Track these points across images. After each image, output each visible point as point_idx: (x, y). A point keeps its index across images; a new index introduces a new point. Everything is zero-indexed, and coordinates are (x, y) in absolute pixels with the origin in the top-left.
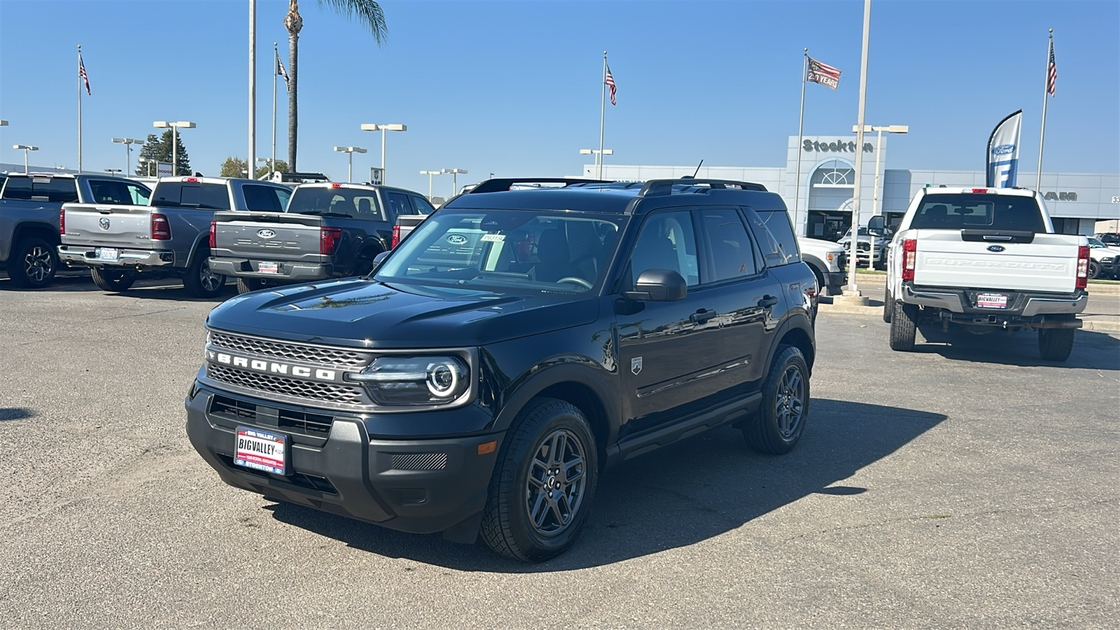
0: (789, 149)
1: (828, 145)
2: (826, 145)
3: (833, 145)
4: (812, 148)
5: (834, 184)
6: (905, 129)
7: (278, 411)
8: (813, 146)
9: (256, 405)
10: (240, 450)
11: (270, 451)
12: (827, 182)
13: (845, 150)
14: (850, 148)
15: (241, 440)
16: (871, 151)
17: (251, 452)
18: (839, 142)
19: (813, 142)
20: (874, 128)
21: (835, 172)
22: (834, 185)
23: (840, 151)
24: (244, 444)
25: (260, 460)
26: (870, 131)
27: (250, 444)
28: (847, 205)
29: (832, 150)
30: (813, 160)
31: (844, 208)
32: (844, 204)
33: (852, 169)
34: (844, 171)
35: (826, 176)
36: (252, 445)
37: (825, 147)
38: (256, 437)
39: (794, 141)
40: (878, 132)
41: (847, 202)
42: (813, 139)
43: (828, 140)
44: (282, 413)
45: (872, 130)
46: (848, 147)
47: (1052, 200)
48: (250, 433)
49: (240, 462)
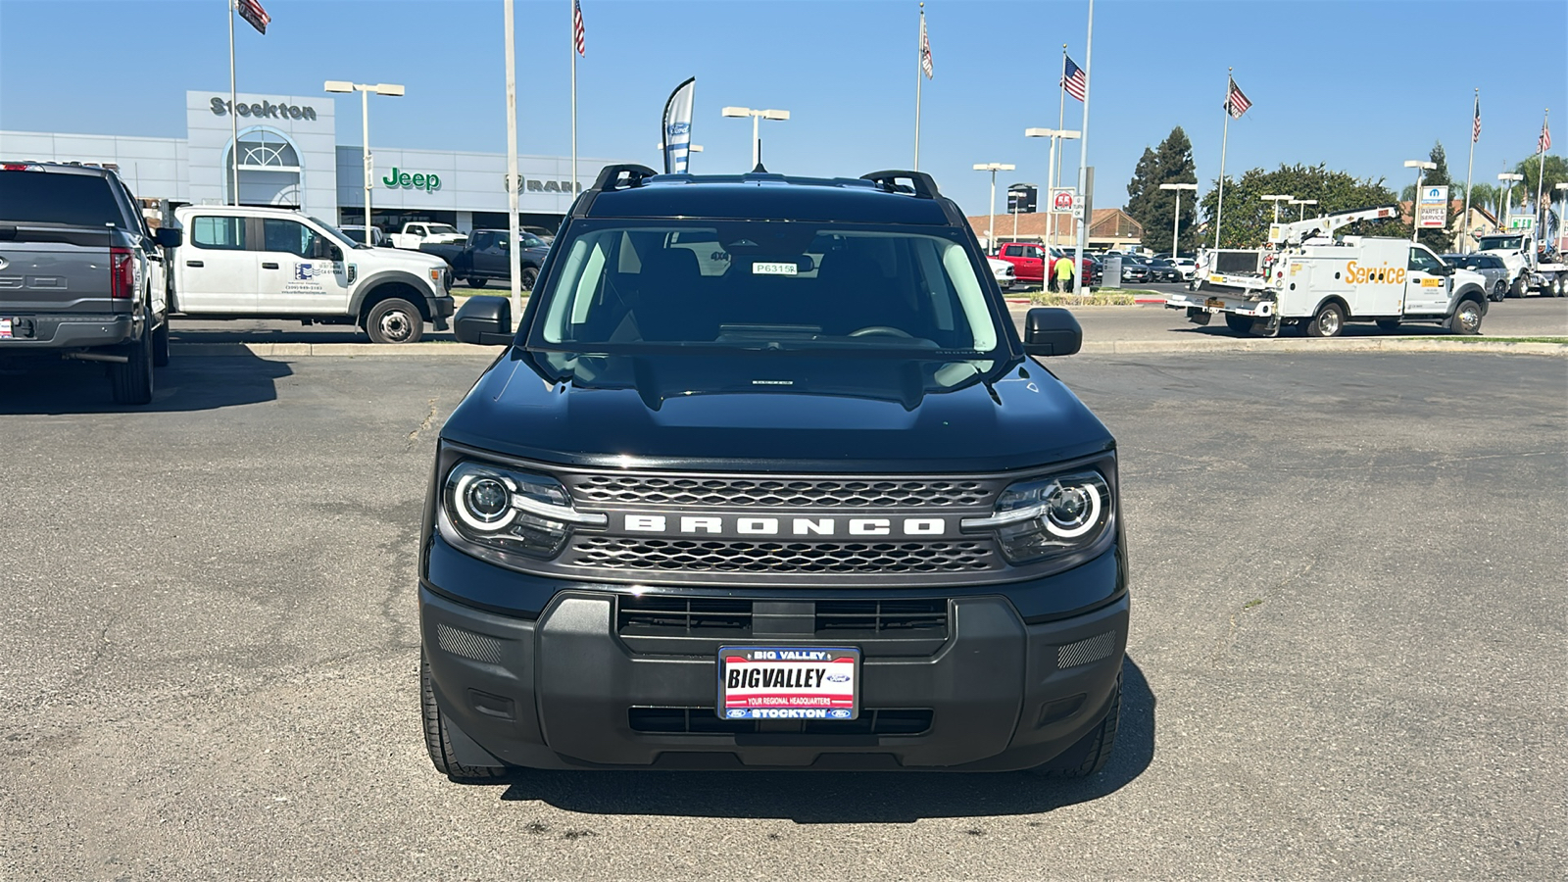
0: (188, 111)
1: (250, 107)
2: (247, 107)
3: (256, 107)
4: (224, 110)
5: (263, 165)
6: (400, 90)
7: (814, 605)
8: (226, 108)
9: (752, 601)
10: (730, 692)
11: (813, 681)
12: (251, 162)
13: (275, 115)
14: (282, 113)
15: (732, 672)
16: (314, 118)
17: (761, 689)
18: (265, 102)
19: (226, 102)
20: (356, 86)
21: (263, 148)
22: (263, 167)
23: (268, 117)
24: (740, 678)
25: (784, 701)
26: (352, 90)
27: (755, 676)
28: (283, 196)
29: (256, 115)
30: (230, 129)
31: (280, 201)
32: (279, 196)
33: (289, 144)
34: (277, 146)
35: (250, 153)
36: (761, 677)
37: (243, 110)
38: (779, 659)
39: (198, 100)
40: (362, 92)
41: (283, 192)
42: (225, 98)
43: (249, 100)
44: (821, 607)
45: (354, 89)
46: (279, 111)
47: (554, 192)
48: (758, 655)
49: (736, 714)
